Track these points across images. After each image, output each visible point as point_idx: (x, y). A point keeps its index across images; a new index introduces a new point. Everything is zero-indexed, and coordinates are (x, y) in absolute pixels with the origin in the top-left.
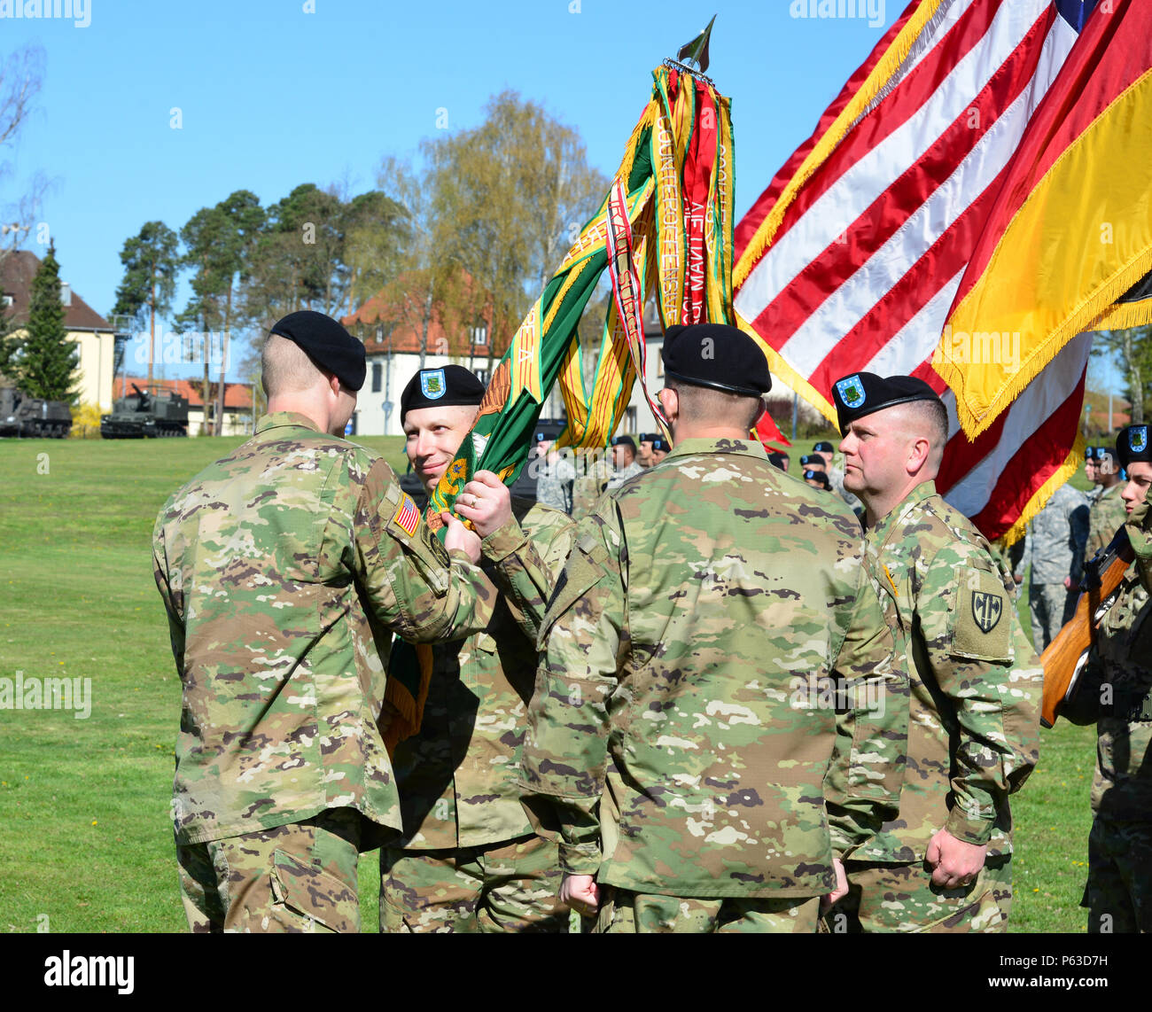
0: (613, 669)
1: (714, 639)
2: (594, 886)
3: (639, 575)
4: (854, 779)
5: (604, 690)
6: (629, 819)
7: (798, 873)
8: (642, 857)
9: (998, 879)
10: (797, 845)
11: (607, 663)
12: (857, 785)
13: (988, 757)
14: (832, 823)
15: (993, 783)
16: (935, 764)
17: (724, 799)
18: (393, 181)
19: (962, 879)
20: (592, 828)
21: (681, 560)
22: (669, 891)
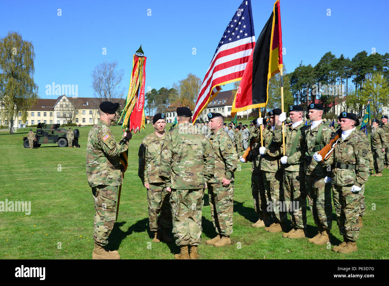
0: (171, 157)
1: (185, 152)
2: (170, 189)
3: (174, 143)
4: (207, 171)
5: (170, 160)
6: (175, 179)
7: (200, 185)
8: (177, 184)
9: (232, 185)
10: (199, 181)
11: (170, 156)
12: (208, 172)
13: (230, 167)
14: (205, 177)
15: (231, 171)
16: (223, 168)
17: (188, 175)
18: (175, 86)
19: (227, 185)
20: (169, 180)
21: (180, 140)
22: (181, 189)
